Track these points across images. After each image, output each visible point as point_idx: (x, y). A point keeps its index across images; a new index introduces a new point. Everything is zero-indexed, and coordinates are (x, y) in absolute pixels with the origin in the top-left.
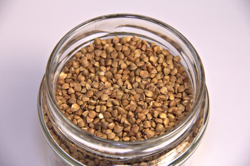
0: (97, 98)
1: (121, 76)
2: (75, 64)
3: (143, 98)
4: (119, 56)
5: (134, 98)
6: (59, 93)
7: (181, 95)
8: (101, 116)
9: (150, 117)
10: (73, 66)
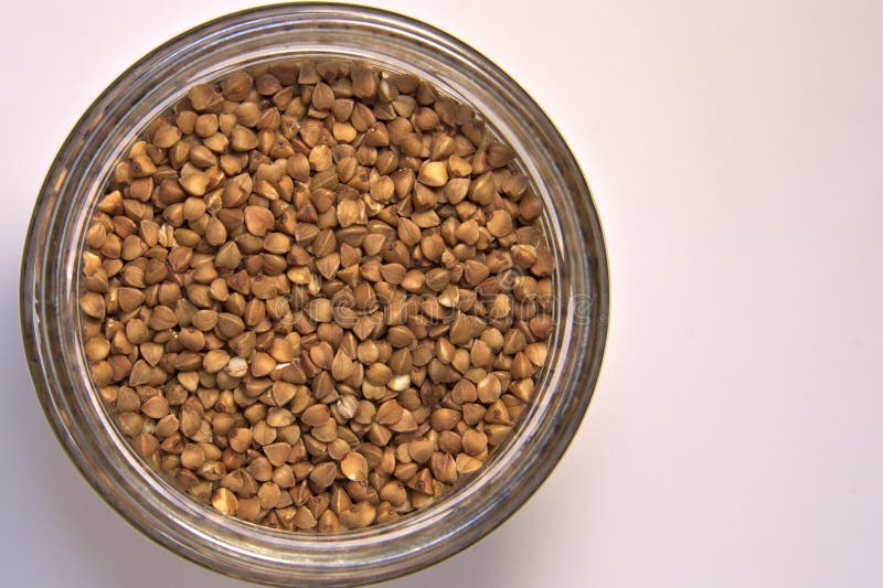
0: (334, 392)
1: (255, 302)
2: (189, 458)
3: (358, 235)
4: (167, 300)
5: (351, 265)
6: (288, 517)
7: (348, 101)
8: (400, 383)
9: (431, 218)
10: (197, 465)
